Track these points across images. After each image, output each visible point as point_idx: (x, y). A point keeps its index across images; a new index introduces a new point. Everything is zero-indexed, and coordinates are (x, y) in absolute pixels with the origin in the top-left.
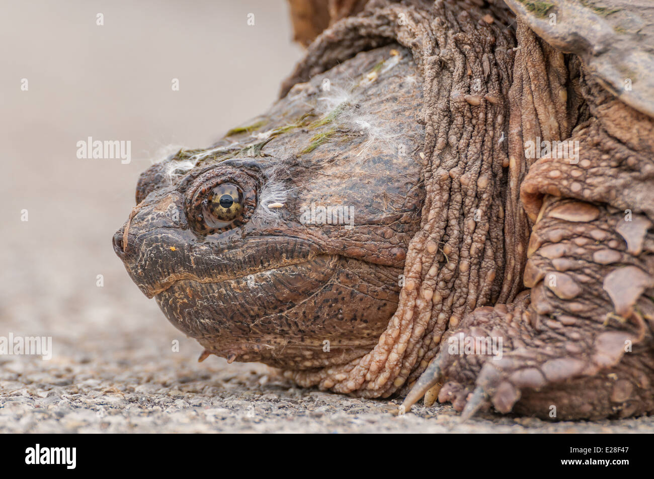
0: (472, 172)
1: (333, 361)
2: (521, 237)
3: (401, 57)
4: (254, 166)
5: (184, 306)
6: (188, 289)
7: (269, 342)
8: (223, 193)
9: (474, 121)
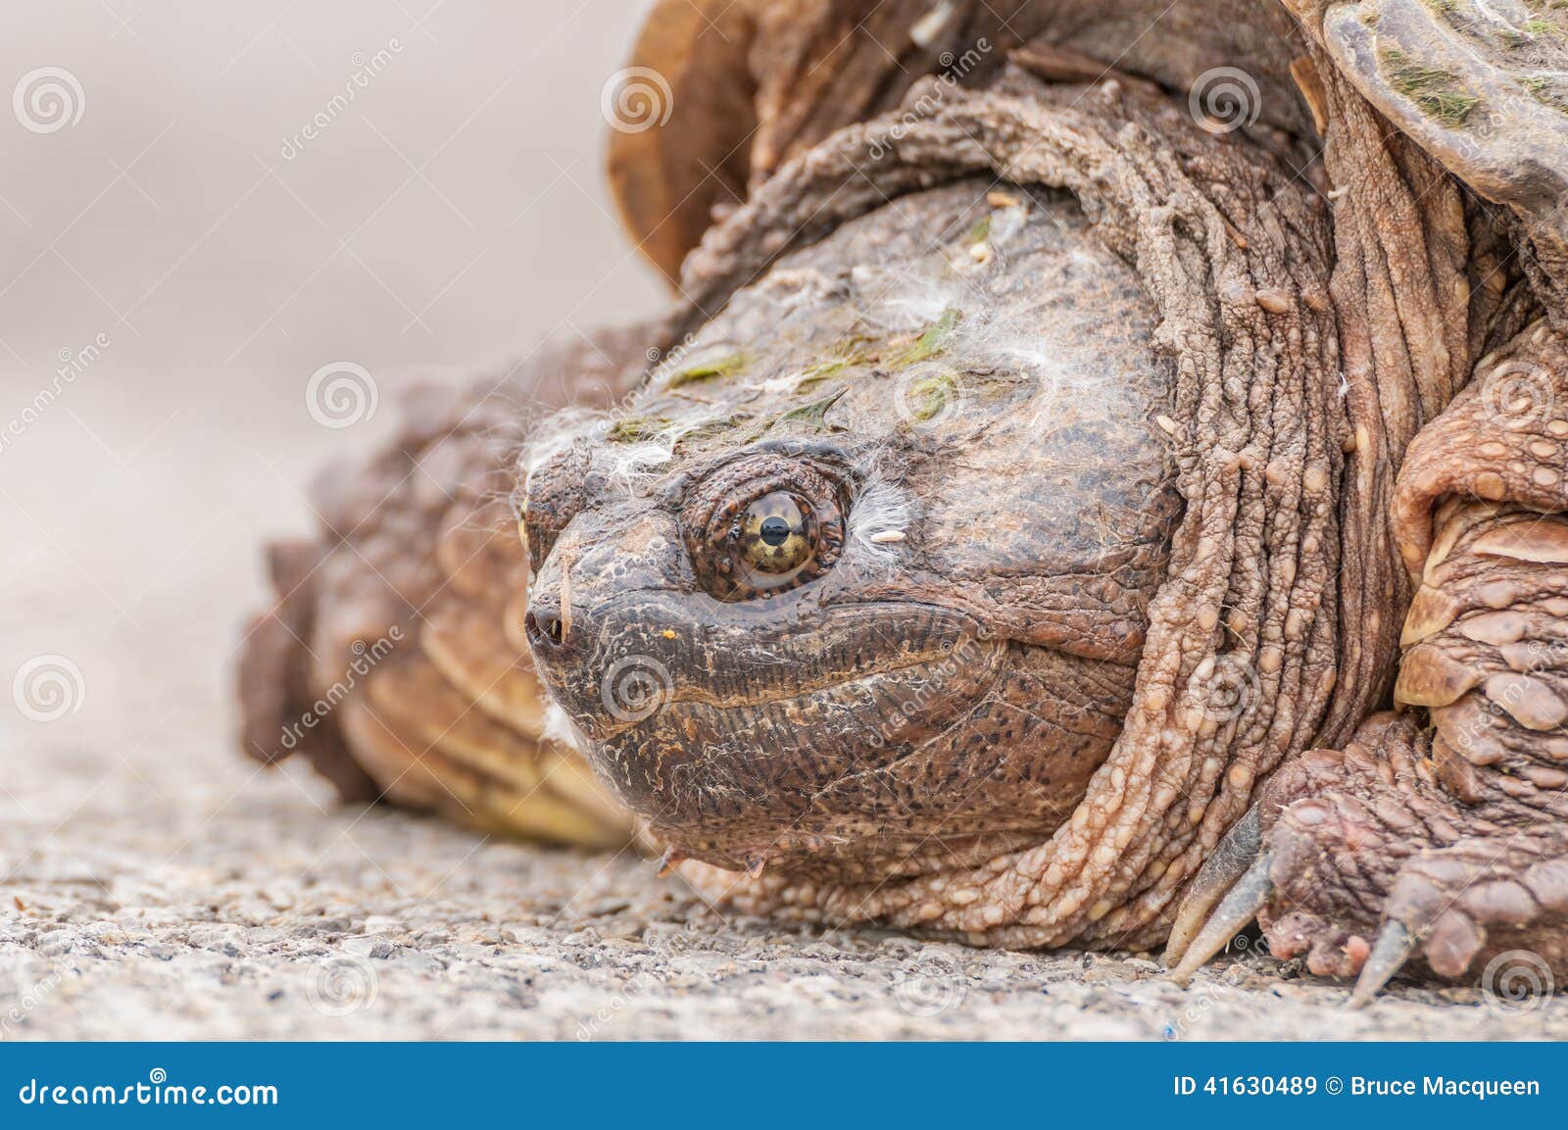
0: (1291, 456)
1: (952, 861)
2: (1378, 597)
3: (1024, 209)
4: (830, 452)
5: (675, 757)
6: (686, 720)
7: (840, 831)
8: (767, 513)
9: (1278, 346)
